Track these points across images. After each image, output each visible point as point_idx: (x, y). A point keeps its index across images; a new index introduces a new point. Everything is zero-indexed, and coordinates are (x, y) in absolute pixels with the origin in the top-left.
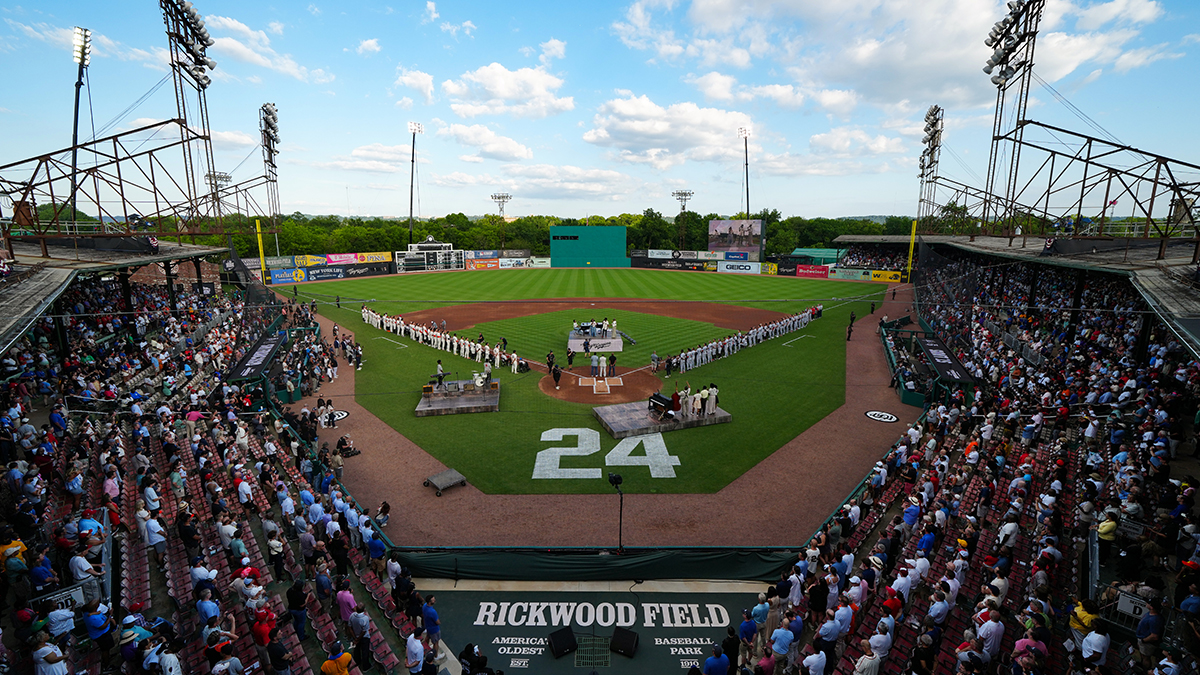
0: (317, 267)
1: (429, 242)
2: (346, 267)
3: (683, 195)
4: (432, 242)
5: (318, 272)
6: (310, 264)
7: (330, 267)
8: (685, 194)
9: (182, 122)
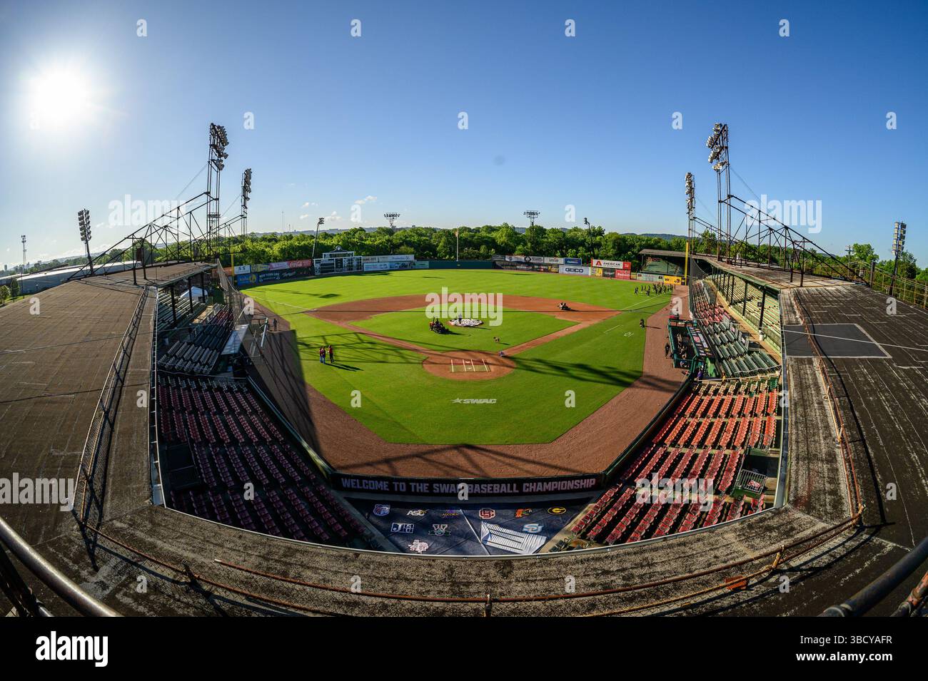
0: (263, 272)
1: (337, 251)
2: (281, 271)
3: (532, 214)
4: (340, 251)
5: (264, 275)
6: (260, 270)
7: (272, 271)
8: (533, 214)
9: (208, 193)
